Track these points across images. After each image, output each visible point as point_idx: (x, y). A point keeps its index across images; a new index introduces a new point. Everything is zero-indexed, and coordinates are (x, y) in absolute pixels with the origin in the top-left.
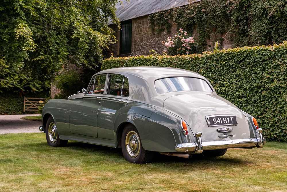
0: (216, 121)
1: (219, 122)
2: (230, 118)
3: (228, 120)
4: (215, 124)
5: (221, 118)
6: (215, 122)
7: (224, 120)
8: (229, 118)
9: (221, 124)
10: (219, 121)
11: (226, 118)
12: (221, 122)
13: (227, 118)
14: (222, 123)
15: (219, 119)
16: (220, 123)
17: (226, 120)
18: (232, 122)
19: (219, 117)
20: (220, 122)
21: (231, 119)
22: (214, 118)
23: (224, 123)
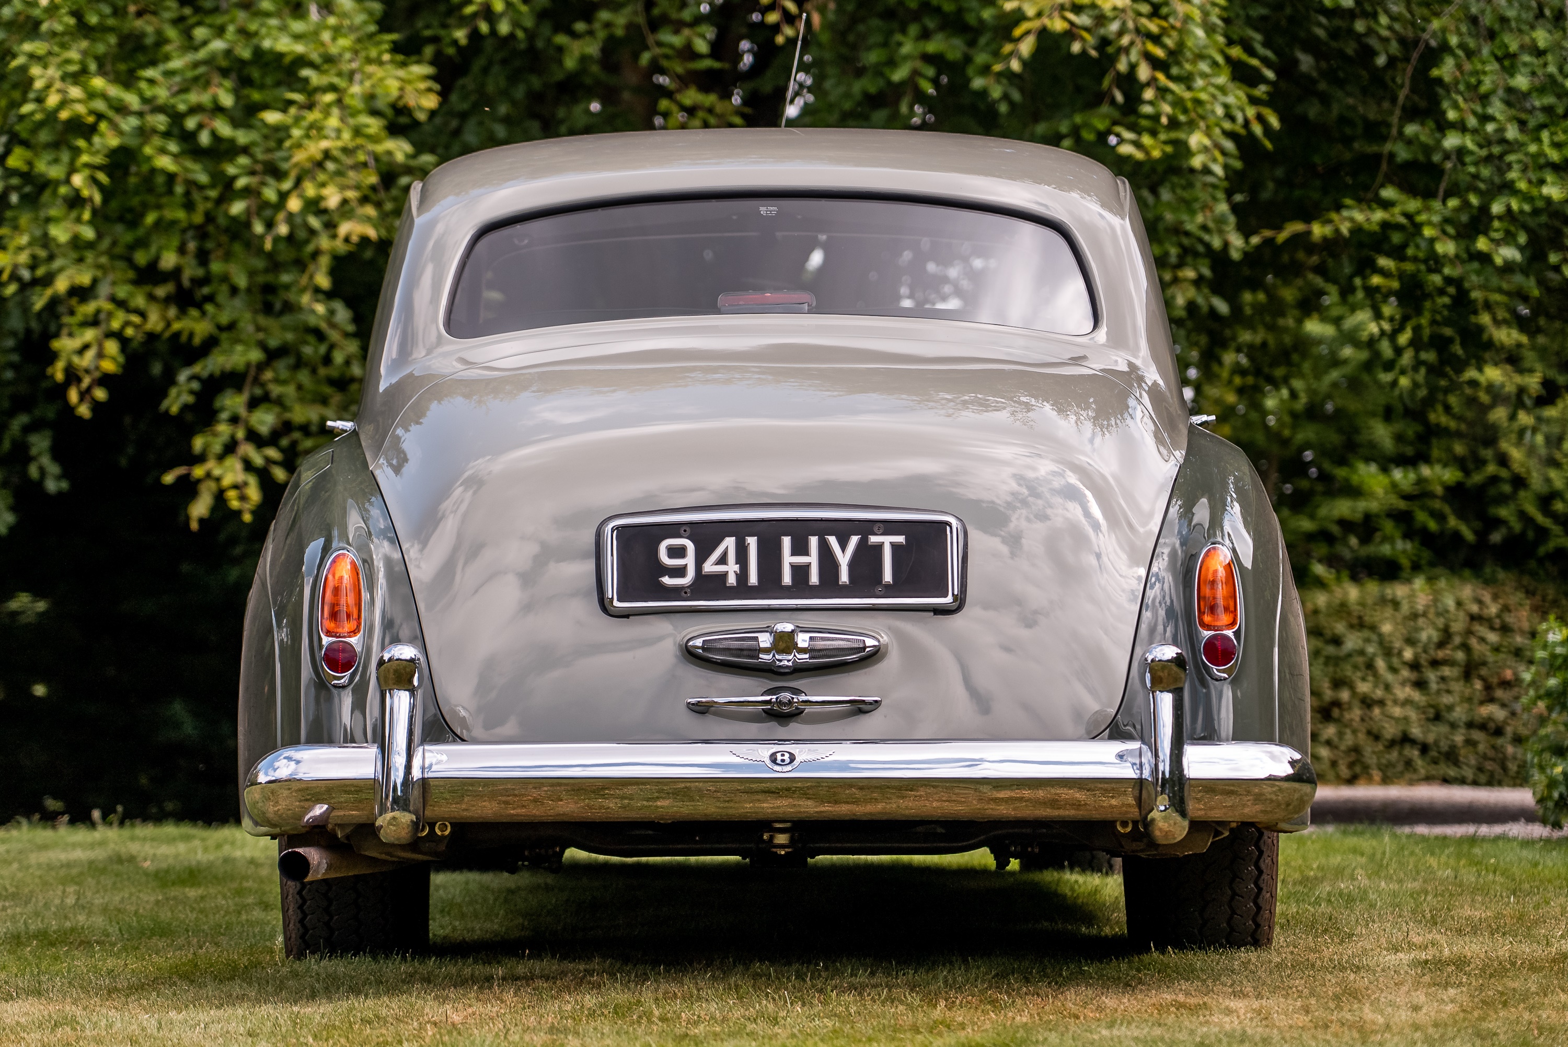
0: (689, 560)
1: (725, 575)
2: (874, 539)
3: (844, 559)
4: (675, 593)
5: (752, 542)
6: (680, 572)
7: (788, 559)
8: (854, 540)
9: (743, 589)
10: (723, 560)
11: (814, 541)
12: (743, 575)
13: (833, 540)
14: (753, 579)
15: (729, 543)
16: (732, 580)
17: (813, 559)
18: (888, 577)
19: (739, 529)
20: (732, 568)
21: (879, 547)
22: (673, 530)
23: (787, 579)
